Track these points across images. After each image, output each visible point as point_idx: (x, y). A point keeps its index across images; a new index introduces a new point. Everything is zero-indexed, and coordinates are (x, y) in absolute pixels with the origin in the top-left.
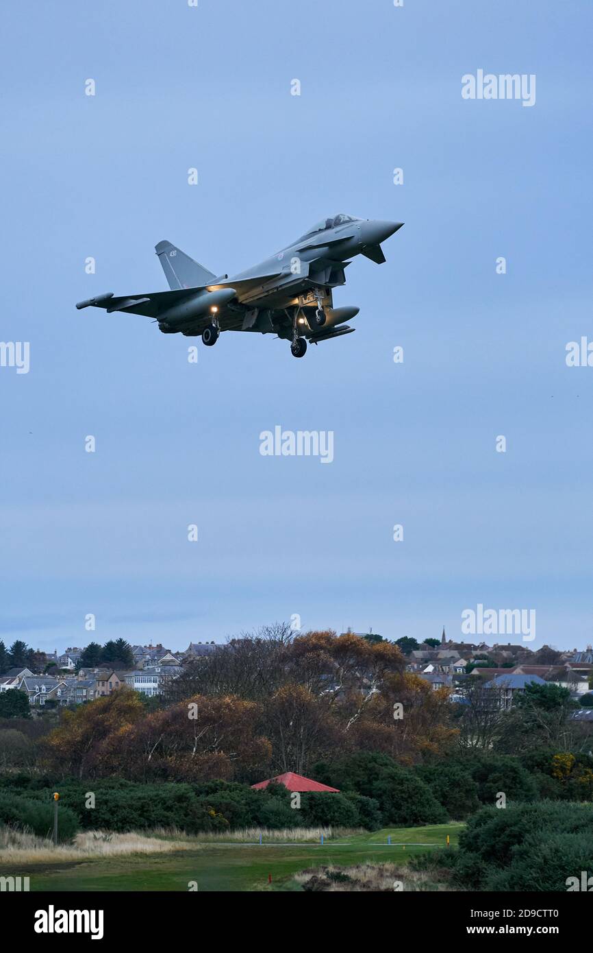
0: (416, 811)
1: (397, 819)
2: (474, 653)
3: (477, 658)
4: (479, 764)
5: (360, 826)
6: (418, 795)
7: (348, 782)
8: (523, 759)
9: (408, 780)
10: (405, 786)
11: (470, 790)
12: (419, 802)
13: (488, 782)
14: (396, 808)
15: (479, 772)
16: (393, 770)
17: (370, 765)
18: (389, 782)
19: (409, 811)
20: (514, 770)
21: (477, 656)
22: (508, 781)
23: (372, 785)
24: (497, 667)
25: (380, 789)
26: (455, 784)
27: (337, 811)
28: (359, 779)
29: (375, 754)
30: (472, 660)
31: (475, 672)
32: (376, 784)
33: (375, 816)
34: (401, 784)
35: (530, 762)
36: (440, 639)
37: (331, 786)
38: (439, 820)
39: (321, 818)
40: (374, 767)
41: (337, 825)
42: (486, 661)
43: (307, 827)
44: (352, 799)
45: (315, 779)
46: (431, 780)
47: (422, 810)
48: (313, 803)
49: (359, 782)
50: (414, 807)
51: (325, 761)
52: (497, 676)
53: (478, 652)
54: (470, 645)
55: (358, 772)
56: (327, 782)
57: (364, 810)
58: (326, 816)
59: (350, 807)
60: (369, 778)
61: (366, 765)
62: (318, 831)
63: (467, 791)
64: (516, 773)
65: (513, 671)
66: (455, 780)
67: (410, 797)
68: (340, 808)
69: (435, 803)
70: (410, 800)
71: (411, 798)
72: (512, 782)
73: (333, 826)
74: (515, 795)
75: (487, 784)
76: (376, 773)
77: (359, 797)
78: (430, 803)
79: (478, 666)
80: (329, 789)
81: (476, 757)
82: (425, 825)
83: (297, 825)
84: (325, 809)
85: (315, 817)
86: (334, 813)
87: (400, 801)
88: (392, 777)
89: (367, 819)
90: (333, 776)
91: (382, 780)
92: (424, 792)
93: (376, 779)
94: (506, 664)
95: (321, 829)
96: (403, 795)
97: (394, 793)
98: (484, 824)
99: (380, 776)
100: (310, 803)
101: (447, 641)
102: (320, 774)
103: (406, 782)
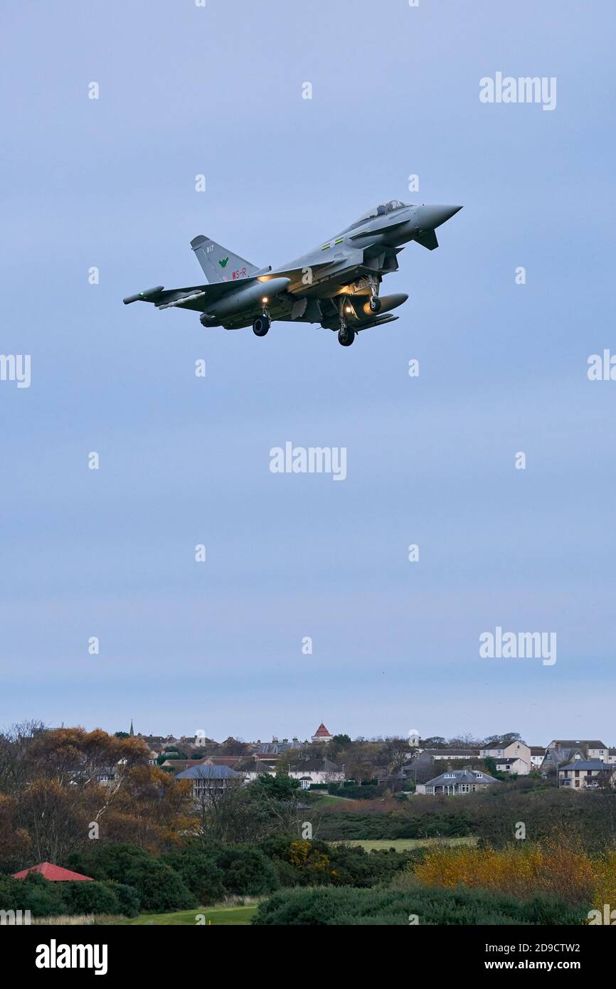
0: (167, 898)
1: (149, 906)
2: (164, 745)
3: (167, 750)
4: (220, 852)
5: (120, 912)
6: (169, 883)
7: (101, 871)
8: (262, 847)
9: (159, 868)
10: (156, 874)
11: (216, 877)
12: (169, 889)
13: (230, 869)
14: (147, 895)
15: (222, 859)
16: (145, 858)
17: (122, 854)
18: (141, 870)
19: (160, 897)
20: (255, 857)
21: (167, 748)
22: (250, 868)
23: (124, 874)
24: (187, 759)
25: (132, 877)
26: (202, 871)
27: (99, 899)
28: (111, 868)
29: (125, 844)
30: (163, 753)
31: (167, 763)
32: (128, 872)
33: (133, 903)
34: (153, 872)
35: (268, 850)
36: (128, 732)
37: (85, 875)
38: (189, 906)
39: (82, 906)
40: (126, 856)
41: (99, 913)
42: (177, 753)
43: (71, 914)
44: (112, 887)
45: (68, 868)
46: (180, 868)
47: (172, 896)
48: (76, 891)
49: (111, 870)
50: (165, 894)
51: (76, 852)
52: (189, 767)
53: (167, 745)
54: (159, 738)
55: (111, 861)
56: (80, 871)
57: (123, 896)
58: (88, 904)
59: (110, 895)
60: (120, 866)
61: (117, 854)
62: (81, 918)
63: (214, 878)
64: (258, 859)
65: (204, 762)
66: (201, 867)
67: (161, 884)
68: (101, 896)
69: (185, 890)
70: (161, 888)
71: (162, 886)
72: (254, 869)
73: (95, 913)
74: (257, 881)
75: (231, 871)
76: (127, 862)
77: (117, 885)
78: (180, 890)
79: (169, 758)
80: (83, 878)
81: (216, 845)
82: (175, 911)
83: (61, 913)
84: (87, 897)
85: (78, 905)
86: (96, 901)
87: (152, 889)
88: (144, 866)
89: (126, 906)
90: (85, 866)
91: (135, 868)
92: (174, 880)
93: (128, 868)
94: (196, 755)
95: (85, 917)
96: (155, 882)
97: (146, 881)
98: (277, 909)
99: (132, 865)
100: (73, 892)
101: (136, 734)
102: (73, 863)
103: (158, 871)
